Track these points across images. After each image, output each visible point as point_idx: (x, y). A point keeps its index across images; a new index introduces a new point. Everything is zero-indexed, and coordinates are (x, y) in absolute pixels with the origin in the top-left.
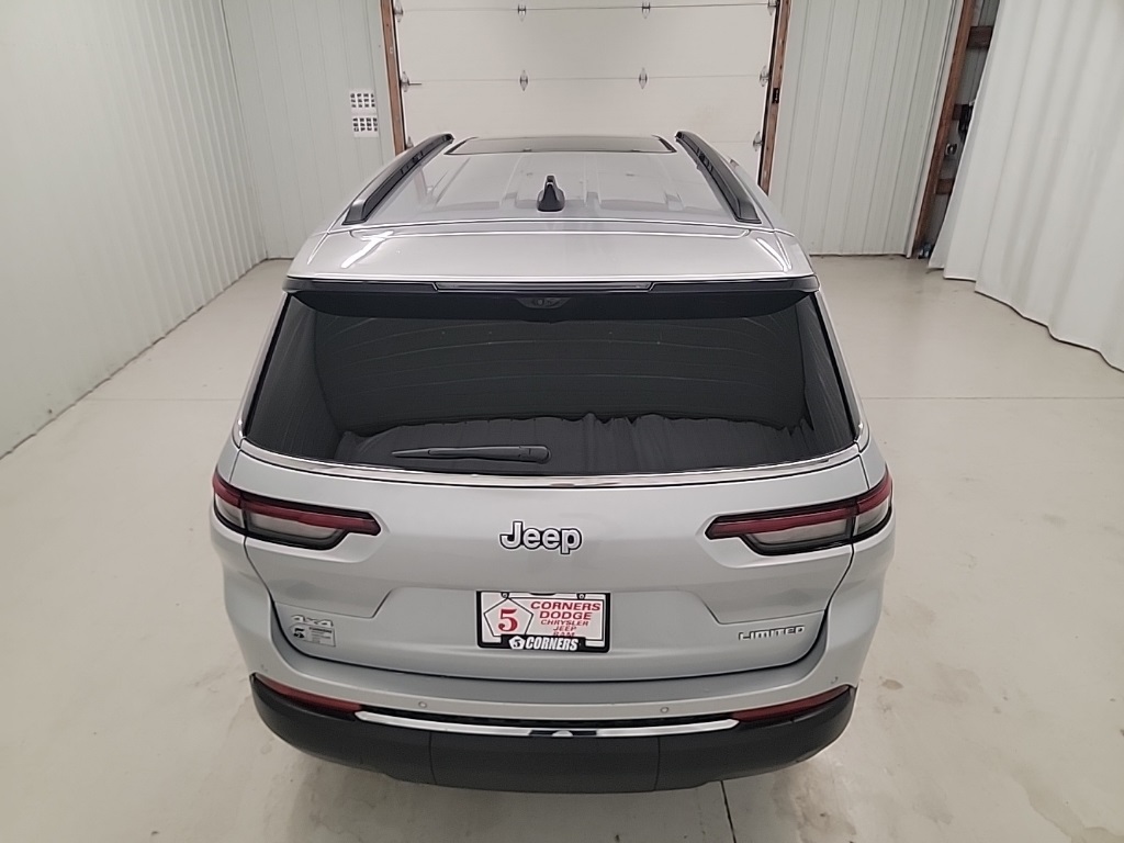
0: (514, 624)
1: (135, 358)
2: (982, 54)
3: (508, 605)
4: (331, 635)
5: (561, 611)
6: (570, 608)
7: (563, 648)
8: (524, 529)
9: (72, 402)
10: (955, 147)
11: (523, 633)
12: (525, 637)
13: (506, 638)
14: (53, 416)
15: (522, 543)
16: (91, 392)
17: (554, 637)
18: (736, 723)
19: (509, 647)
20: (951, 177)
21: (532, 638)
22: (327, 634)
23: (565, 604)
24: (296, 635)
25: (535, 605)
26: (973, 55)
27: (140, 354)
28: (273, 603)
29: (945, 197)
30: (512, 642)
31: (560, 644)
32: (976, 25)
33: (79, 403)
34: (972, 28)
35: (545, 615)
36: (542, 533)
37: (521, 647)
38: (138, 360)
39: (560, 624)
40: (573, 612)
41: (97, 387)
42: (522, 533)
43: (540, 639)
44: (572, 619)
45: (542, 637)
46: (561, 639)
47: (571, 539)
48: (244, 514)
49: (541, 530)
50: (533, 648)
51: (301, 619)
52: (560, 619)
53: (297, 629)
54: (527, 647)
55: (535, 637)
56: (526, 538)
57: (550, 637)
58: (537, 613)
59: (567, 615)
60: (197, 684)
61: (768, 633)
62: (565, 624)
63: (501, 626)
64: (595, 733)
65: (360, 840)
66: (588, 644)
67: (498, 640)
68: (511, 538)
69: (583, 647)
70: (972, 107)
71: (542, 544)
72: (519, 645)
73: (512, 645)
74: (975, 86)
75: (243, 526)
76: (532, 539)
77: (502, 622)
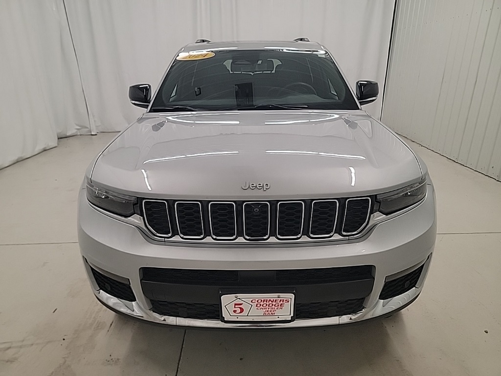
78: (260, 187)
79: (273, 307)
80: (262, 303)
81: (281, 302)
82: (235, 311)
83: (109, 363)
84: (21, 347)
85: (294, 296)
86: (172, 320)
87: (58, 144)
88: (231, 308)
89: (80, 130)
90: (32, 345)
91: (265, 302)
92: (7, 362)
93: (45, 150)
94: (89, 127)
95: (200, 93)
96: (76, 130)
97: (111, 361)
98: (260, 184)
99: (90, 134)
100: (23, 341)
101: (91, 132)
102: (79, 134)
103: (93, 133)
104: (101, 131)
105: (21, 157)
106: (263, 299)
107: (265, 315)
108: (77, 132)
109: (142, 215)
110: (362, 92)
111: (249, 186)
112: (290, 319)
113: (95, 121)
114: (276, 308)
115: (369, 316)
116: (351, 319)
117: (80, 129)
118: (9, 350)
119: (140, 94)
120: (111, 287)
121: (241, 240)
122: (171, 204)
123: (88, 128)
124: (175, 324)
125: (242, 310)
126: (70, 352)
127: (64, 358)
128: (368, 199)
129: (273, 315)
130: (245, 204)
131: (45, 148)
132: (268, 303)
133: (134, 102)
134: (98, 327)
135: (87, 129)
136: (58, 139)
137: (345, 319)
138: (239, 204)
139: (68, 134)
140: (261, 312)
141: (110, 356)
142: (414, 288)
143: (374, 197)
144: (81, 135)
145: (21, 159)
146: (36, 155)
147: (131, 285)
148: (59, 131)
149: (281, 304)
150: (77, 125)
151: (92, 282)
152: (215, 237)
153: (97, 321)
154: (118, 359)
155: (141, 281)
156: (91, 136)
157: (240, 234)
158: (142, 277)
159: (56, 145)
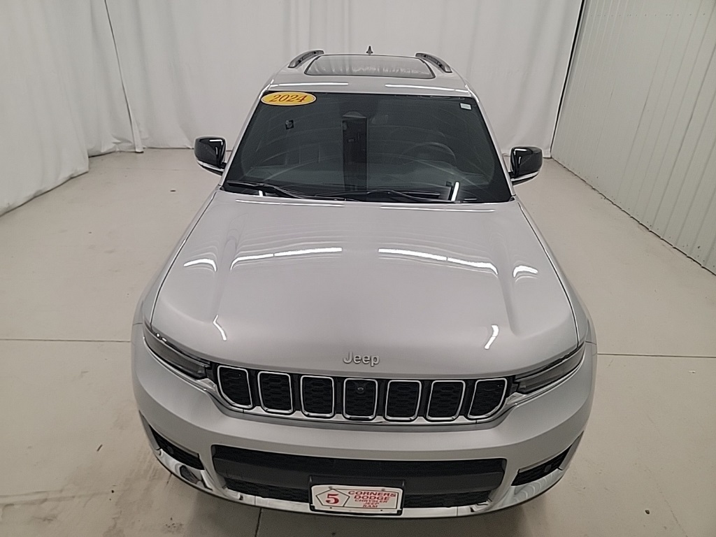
78: (366, 361)
79: (376, 500)
80: (362, 495)
81: (386, 496)
82: (328, 501)
83: (169, 529)
84: (59, 500)
85: (402, 491)
86: (249, 499)
87: (90, 168)
88: (324, 498)
89: (120, 145)
90: (74, 497)
91: (366, 495)
92: (44, 520)
93: (71, 178)
94: (132, 141)
95: (293, 127)
96: (114, 145)
97: (171, 527)
98: (367, 358)
99: (133, 150)
100: (61, 491)
101: (135, 148)
102: (118, 150)
103: (137, 150)
104: (150, 146)
105: (40, 191)
106: (363, 492)
107: (364, 507)
108: (115, 147)
109: (216, 382)
110: (519, 165)
111: (353, 359)
112: (396, 512)
113: (140, 132)
114: (379, 501)
115: (497, 507)
116: (472, 511)
117: (119, 143)
118: (46, 503)
119: (209, 151)
120: (174, 451)
121: (339, 418)
122: (253, 374)
123: (130, 142)
124: (253, 504)
125: (337, 501)
126: (121, 512)
127: (114, 518)
128: (504, 381)
129: (375, 507)
130: (346, 380)
131: (72, 174)
132: (369, 496)
133: (201, 163)
134: (154, 476)
135: (130, 144)
136: (89, 157)
137: (464, 510)
138: (339, 380)
139: (103, 151)
140: (361, 504)
141: (171, 519)
142: (557, 469)
143: (511, 379)
144: (120, 152)
145: (40, 193)
146: (59, 186)
147: (200, 458)
148: (91, 147)
149: (386, 498)
150: (116, 137)
151: (150, 440)
152: (307, 413)
153: (153, 467)
154: (181, 525)
155: (213, 457)
156: (134, 154)
157: (339, 410)
158: (214, 453)
159: (87, 170)
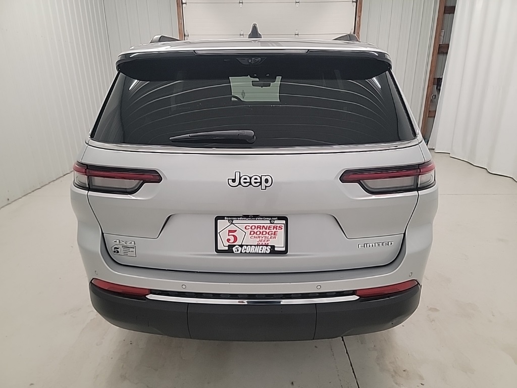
0: (236, 239)
1: (55, 180)
2: (445, 57)
3: (232, 227)
4: (134, 250)
5: (261, 231)
6: (266, 229)
7: (263, 252)
8: (241, 176)
9: (20, 197)
10: (435, 96)
11: (240, 244)
12: (241, 246)
13: (231, 247)
14: (9, 202)
15: (240, 183)
16: (30, 193)
17: (257, 245)
18: (358, 297)
19: (233, 252)
20: (434, 110)
21: (246, 247)
22: (131, 249)
23: (263, 226)
24: (115, 252)
25: (247, 228)
26: (441, 57)
27: (57, 179)
28: (103, 234)
29: (432, 119)
30: (234, 249)
31: (260, 249)
32: (441, 43)
33: (23, 198)
34: (440, 45)
35: (252, 233)
36: (251, 178)
37: (239, 252)
38: (55, 182)
39: (261, 239)
40: (268, 231)
41: (33, 191)
42: (240, 178)
43: (250, 246)
44: (267, 235)
45: (251, 246)
46: (261, 247)
47: (267, 181)
48: (88, 178)
49: (251, 176)
50: (246, 253)
51: (118, 241)
52: (261, 235)
53: (115, 248)
54: (243, 252)
55: (247, 246)
56: (242, 181)
57: (255, 246)
58: (248, 232)
59: (264, 233)
60: (65, 314)
61: (374, 244)
62: (263, 239)
63: (228, 240)
64: (280, 302)
65: (148, 387)
66: (276, 249)
67: (227, 248)
68: (234, 181)
69: (273, 251)
70: (442, 79)
71: (251, 184)
72: (238, 250)
73: (234, 251)
74: (442, 70)
75: (87, 186)
76: (245, 181)
77: (229, 237)
